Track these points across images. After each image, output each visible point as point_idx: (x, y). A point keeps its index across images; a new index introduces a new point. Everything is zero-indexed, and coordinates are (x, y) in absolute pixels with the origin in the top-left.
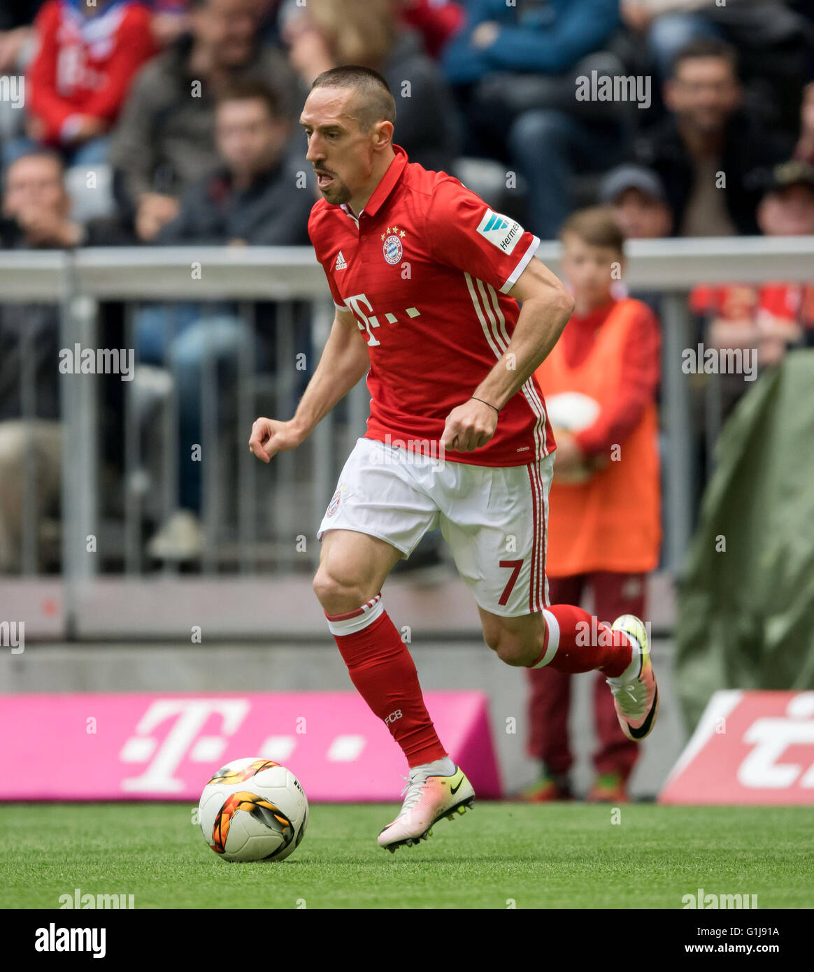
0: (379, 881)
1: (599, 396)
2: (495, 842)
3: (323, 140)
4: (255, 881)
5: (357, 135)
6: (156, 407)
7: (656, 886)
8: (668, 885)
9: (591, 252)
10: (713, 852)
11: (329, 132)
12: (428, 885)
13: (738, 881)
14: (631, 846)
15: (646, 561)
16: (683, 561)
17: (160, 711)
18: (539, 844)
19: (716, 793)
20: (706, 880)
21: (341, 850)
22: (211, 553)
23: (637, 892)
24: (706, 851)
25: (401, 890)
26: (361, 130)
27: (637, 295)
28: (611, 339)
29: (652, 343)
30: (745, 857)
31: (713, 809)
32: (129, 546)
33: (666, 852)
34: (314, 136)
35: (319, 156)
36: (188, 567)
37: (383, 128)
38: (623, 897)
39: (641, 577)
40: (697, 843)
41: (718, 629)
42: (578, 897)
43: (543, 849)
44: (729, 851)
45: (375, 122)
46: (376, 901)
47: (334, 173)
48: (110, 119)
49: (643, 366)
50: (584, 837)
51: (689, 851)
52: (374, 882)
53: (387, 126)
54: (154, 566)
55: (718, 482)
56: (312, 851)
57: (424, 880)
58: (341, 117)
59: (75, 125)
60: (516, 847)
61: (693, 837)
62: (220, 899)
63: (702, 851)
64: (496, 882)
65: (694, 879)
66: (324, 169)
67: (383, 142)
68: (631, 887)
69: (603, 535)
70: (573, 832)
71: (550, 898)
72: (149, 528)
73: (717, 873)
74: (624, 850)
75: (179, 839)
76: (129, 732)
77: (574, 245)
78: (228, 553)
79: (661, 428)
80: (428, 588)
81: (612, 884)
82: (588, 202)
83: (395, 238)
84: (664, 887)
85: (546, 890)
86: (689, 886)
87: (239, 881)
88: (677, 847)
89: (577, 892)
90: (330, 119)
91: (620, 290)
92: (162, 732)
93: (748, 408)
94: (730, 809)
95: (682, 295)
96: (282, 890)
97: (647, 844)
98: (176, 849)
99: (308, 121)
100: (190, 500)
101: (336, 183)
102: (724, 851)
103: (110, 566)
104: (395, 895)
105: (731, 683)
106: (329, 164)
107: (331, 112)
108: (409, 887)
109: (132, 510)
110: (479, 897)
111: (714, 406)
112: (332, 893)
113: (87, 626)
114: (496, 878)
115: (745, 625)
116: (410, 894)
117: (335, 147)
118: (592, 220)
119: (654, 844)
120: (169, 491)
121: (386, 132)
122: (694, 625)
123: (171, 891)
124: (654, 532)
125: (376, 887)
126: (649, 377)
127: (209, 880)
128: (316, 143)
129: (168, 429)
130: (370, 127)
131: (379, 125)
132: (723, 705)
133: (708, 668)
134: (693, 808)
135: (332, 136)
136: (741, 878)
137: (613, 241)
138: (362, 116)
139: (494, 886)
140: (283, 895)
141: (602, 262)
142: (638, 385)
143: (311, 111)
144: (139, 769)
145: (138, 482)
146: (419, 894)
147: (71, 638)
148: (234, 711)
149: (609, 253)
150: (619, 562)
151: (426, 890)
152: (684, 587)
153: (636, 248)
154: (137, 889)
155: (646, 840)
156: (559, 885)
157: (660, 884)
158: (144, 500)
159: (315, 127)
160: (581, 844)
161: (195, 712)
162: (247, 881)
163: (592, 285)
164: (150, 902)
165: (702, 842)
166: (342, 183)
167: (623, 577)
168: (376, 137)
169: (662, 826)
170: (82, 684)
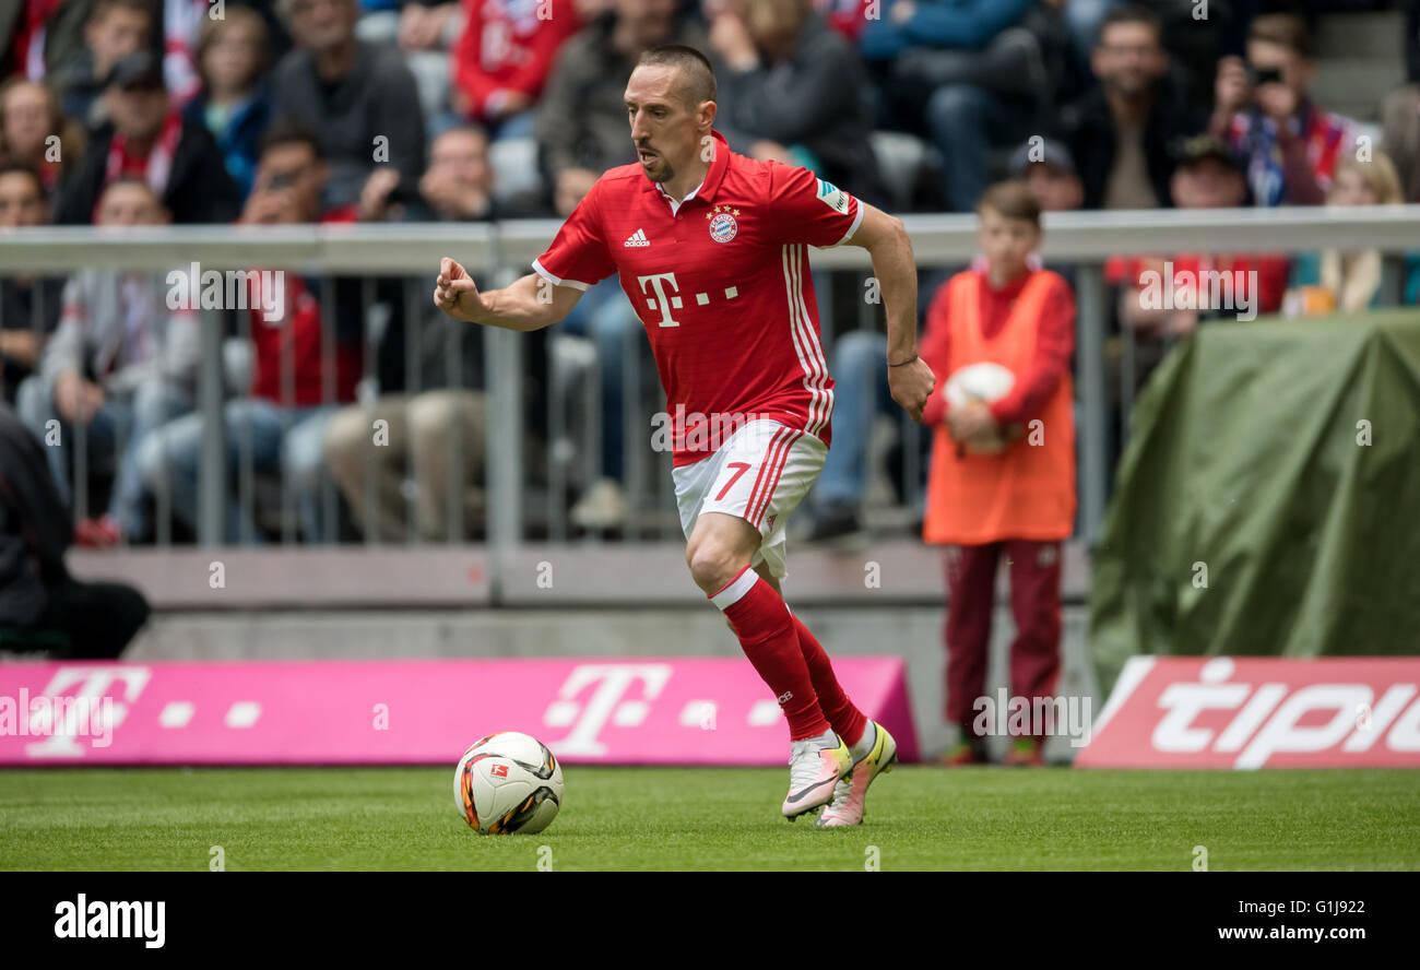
0: (799, 844)
1: (1014, 368)
2: (912, 805)
3: (648, 118)
4: (677, 843)
5: (682, 114)
6: (579, 377)
7: (1070, 849)
8: (1083, 847)
9: (1007, 225)
10: (1126, 814)
11: (654, 110)
12: (846, 847)
13: (1150, 844)
14: (1046, 809)
15: (1062, 529)
16: (1098, 528)
17: (583, 676)
18: (956, 807)
19: (1132, 758)
20: (1120, 843)
21: (761, 813)
22: (634, 520)
23: (1052, 854)
24: (1121, 814)
25: (821, 852)
26: (686, 110)
27: (1050, 266)
28: (1027, 310)
29: (1067, 315)
30: (1158, 820)
31: (1126, 772)
32: (552, 512)
33: (1081, 814)
34: (639, 114)
35: (644, 134)
36: (611, 535)
37: (707, 108)
38: (1038, 860)
39: (1057, 544)
40: (1111, 807)
41: (1132, 595)
42: (994, 859)
43: (960, 812)
44: (1143, 815)
45: (699, 102)
46: (795, 862)
47: (659, 152)
48: (535, 93)
49: (1058, 337)
50: (1000, 800)
51: (1103, 814)
52: (793, 844)
53: (710, 106)
54: (577, 534)
55: (1132, 451)
56: (732, 814)
57: (842, 842)
58: (667, 96)
59: (500, 100)
60: (934, 810)
61: (1107, 801)
62: (642, 862)
63: (1116, 814)
64: (913, 844)
65: (1108, 841)
66: (649, 147)
67: (706, 122)
68: (1046, 849)
69: (1017, 503)
70: (990, 795)
71: (966, 860)
72: (573, 496)
73: (1131, 836)
74: (1039, 813)
75: (602, 802)
76: (553, 697)
77: (991, 217)
78: (650, 521)
79: (1076, 397)
80: (846, 556)
81: (1027, 846)
82: (1000, 175)
83: (727, 216)
84: (1079, 849)
85: (963, 852)
86: (1103, 848)
87: (661, 844)
88: (1091, 810)
89: (992, 854)
90: (656, 98)
91: (1035, 260)
92: (585, 696)
93: (1162, 377)
94: (1145, 773)
95: (1097, 266)
96: (703, 852)
97: (1063, 807)
98: (599, 812)
99: (634, 99)
100: (613, 467)
101: (660, 162)
102: (1138, 814)
103: (535, 533)
104: (813, 857)
105: (1145, 649)
106: (653, 142)
107: (657, 91)
108: (828, 849)
109: (556, 477)
110: (896, 859)
111: (1128, 376)
112: (752, 855)
113: (512, 592)
114: (913, 841)
115: (1159, 591)
116: (829, 856)
117: (660, 125)
118: (1009, 192)
119: (1070, 806)
120: (592, 460)
121: (709, 111)
122: (1109, 592)
123: (594, 853)
124: (1069, 498)
125: (795, 850)
126: (1064, 347)
127: (631, 842)
128: (641, 122)
129: (591, 400)
130: (695, 107)
131: (703, 105)
132: (1137, 670)
133: (1122, 634)
134: (1109, 772)
135: (658, 114)
136: (1154, 840)
137: (1029, 214)
138: (687, 95)
139: (911, 848)
140: (704, 857)
141: (1016, 233)
142: (1053, 355)
143: (636, 88)
144: (563, 733)
145: (561, 450)
146: (837, 856)
147: (496, 604)
148: (656, 677)
149: (1026, 225)
150: (1034, 529)
151: (844, 852)
152: (1098, 555)
153: (1052, 220)
154: (560, 851)
155: (1061, 803)
156: (974, 847)
157: (1075, 846)
158: (569, 468)
159: (641, 105)
160: (997, 807)
161: (618, 677)
162: (669, 843)
163: (1008, 257)
164: (574, 864)
165: (1116, 806)
166: (666, 161)
167: (1038, 545)
168: (700, 117)
169: (1077, 790)
170: (506, 650)
